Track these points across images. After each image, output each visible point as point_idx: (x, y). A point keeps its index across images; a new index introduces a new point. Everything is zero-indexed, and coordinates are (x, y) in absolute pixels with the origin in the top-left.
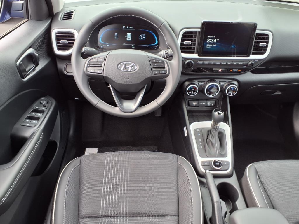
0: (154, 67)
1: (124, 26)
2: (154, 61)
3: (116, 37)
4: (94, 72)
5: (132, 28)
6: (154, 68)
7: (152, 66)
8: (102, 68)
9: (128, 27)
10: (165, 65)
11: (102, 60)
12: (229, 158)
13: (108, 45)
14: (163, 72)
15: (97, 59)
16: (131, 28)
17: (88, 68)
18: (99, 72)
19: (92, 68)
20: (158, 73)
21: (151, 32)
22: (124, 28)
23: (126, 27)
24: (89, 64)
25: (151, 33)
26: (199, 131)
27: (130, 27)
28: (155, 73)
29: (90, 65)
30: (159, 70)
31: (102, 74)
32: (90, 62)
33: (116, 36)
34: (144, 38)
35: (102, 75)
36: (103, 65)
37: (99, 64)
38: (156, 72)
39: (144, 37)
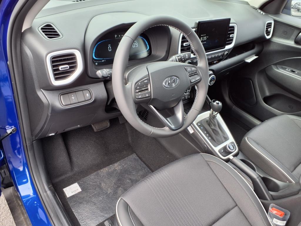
0: (190, 75)
3: (110, 50)
12: (231, 139)
13: (103, 60)
18: (147, 96)
19: (139, 93)
22: (116, 37)
23: (118, 36)
26: (200, 124)
33: (110, 48)
34: (137, 46)
35: (151, 98)
37: (145, 86)
38: (193, 80)
39: (136, 44)
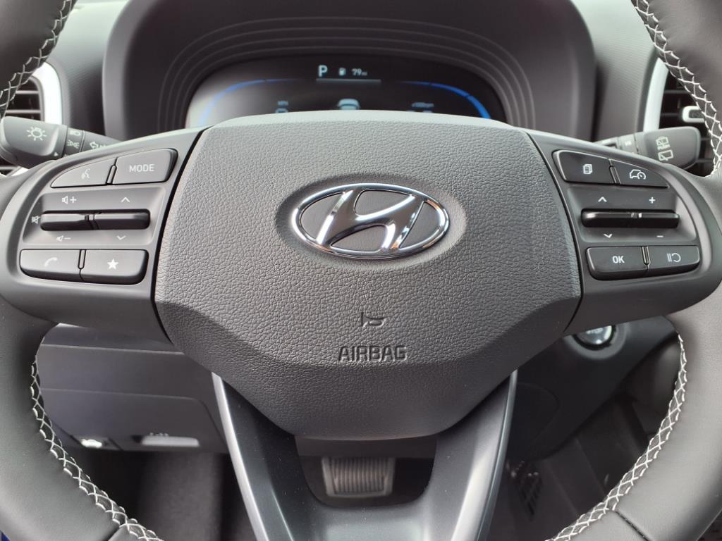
0: (591, 215)
1: (321, 67)
2: (588, 169)
4: (75, 271)
5: (361, 77)
6: (588, 224)
7: (576, 210)
8: (147, 239)
9: (342, 72)
10: (674, 204)
11: (150, 168)
14: (673, 258)
15: (113, 168)
16: (357, 77)
17: (22, 244)
18: (113, 267)
19: (60, 239)
20: (637, 265)
21: (464, 94)
22: (325, 75)
23: (333, 73)
24: (34, 204)
25: (465, 99)
27: (357, 71)
28: (606, 268)
29: (47, 218)
30: (634, 240)
31: (140, 291)
32: (47, 190)
35: (147, 293)
36: (156, 212)
37: (126, 202)
38: (619, 260)
